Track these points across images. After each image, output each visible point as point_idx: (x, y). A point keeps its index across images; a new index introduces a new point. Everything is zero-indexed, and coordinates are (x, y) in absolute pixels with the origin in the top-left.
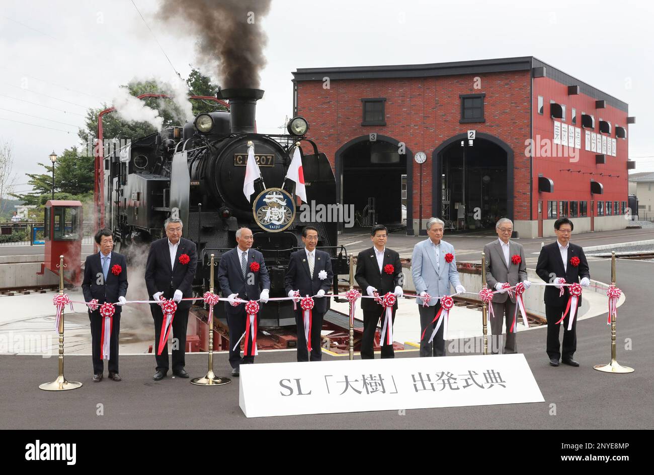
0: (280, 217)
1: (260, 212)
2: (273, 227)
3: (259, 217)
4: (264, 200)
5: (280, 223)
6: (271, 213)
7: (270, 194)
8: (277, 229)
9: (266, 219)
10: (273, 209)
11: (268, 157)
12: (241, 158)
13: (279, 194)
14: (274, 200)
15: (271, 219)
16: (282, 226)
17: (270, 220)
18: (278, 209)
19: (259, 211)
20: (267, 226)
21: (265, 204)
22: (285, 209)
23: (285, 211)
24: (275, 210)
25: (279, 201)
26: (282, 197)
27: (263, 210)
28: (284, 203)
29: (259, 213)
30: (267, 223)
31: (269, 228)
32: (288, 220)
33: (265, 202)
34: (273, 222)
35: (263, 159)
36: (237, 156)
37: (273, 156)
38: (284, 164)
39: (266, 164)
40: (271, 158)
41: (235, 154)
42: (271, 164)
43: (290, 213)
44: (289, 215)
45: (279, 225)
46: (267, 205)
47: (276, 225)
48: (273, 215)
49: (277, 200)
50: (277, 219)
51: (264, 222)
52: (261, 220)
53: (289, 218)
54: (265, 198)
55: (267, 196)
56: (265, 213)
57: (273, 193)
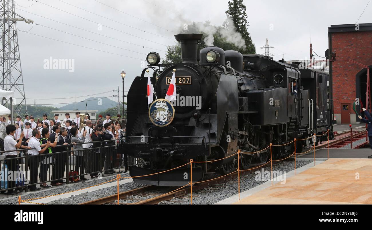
0: (165, 117)
2: (160, 123)
3: (152, 117)
4: (155, 106)
5: (164, 121)
6: (159, 114)
7: (158, 103)
8: (163, 125)
9: (156, 118)
10: (160, 112)
13: (164, 103)
14: (161, 106)
15: (160, 118)
16: (166, 123)
17: (159, 119)
18: (163, 112)
19: (152, 113)
20: (157, 123)
21: (156, 109)
23: (168, 113)
24: (162, 112)
25: (164, 107)
26: (166, 104)
28: (167, 108)
29: (152, 115)
30: (157, 120)
32: (170, 119)
33: (156, 108)
34: (161, 120)
35: (184, 79)
36: (168, 78)
37: (190, 78)
38: (199, 82)
39: (186, 82)
40: (189, 78)
41: (167, 77)
42: (189, 82)
43: (171, 115)
44: (170, 116)
45: (164, 122)
46: (157, 110)
47: (162, 122)
48: (160, 116)
49: (163, 106)
50: (163, 118)
51: (155, 120)
52: (153, 119)
53: (170, 118)
54: (156, 105)
55: (157, 104)
56: (156, 114)
57: (160, 102)
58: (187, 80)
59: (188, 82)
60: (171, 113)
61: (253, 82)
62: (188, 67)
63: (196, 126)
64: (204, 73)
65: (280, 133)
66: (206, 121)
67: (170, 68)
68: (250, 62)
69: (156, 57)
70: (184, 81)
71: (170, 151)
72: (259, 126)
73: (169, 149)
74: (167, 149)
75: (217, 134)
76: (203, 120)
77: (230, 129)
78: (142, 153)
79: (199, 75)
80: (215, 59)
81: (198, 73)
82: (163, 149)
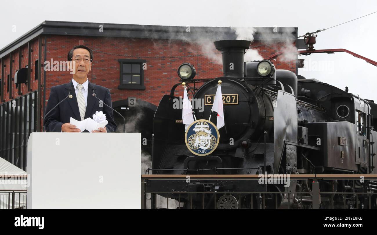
0: (207, 143)
1: (190, 139)
2: (201, 151)
3: (190, 143)
4: (194, 130)
5: (205, 148)
6: (199, 140)
7: (198, 125)
8: (205, 153)
9: (195, 145)
10: (201, 137)
11: (232, 96)
12: (210, 98)
13: (206, 125)
14: (202, 129)
15: (199, 145)
16: (208, 151)
17: (199, 146)
18: (204, 137)
19: (189, 139)
20: (196, 151)
21: (194, 133)
22: (210, 136)
23: (211, 138)
24: (203, 137)
25: (206, 130)
26: (208, 126)
27: (193, 138)
28: (210, 132)
29: (190, 141)
30: (196, 148)
31: (197, 152)
32: (213, 146)
33: (194, 131)
34: (201, 147)
35: (228, 98)
36: (207, 97)
37: (236, 96)
38: (249, 102)
39: (231, 102)
40: (235, 97)
41: (205, 95)
42: (235, 102)
43: (214, 140)
44: (214, 142)
45: (205, 150)
46: (196, 134)
47: (203, 150)
48: (201, 142)
49: (204, 129)
50: (204, 145)
51: (194, 147)
52: (191, 146)
53: (213, 144)
54: (194, 128)
55: (196, 126)
56: (195, 140)
57: (201, 123)
58: (232, 99)
59: (233, 102)
60: (215, 138)
61: (310, 113)
62: (233, 82)
63: (244, 158)
64: (254, 90)
65: (346, 185)
66: (258, 152)
67: (210, 83)
68: (305, 89)
69: (190, 70)
70: (228, 100)
71: (214, 187)
72: (322, 168)
73: (212, 184)
74: (210, 185)
75: (272, 168)
76: (254, 151)
77: (289, 164)
78: (175, 190)
79: (248, 92)
80: (269, 72)
81: (247, 90)
82: (205, 185)
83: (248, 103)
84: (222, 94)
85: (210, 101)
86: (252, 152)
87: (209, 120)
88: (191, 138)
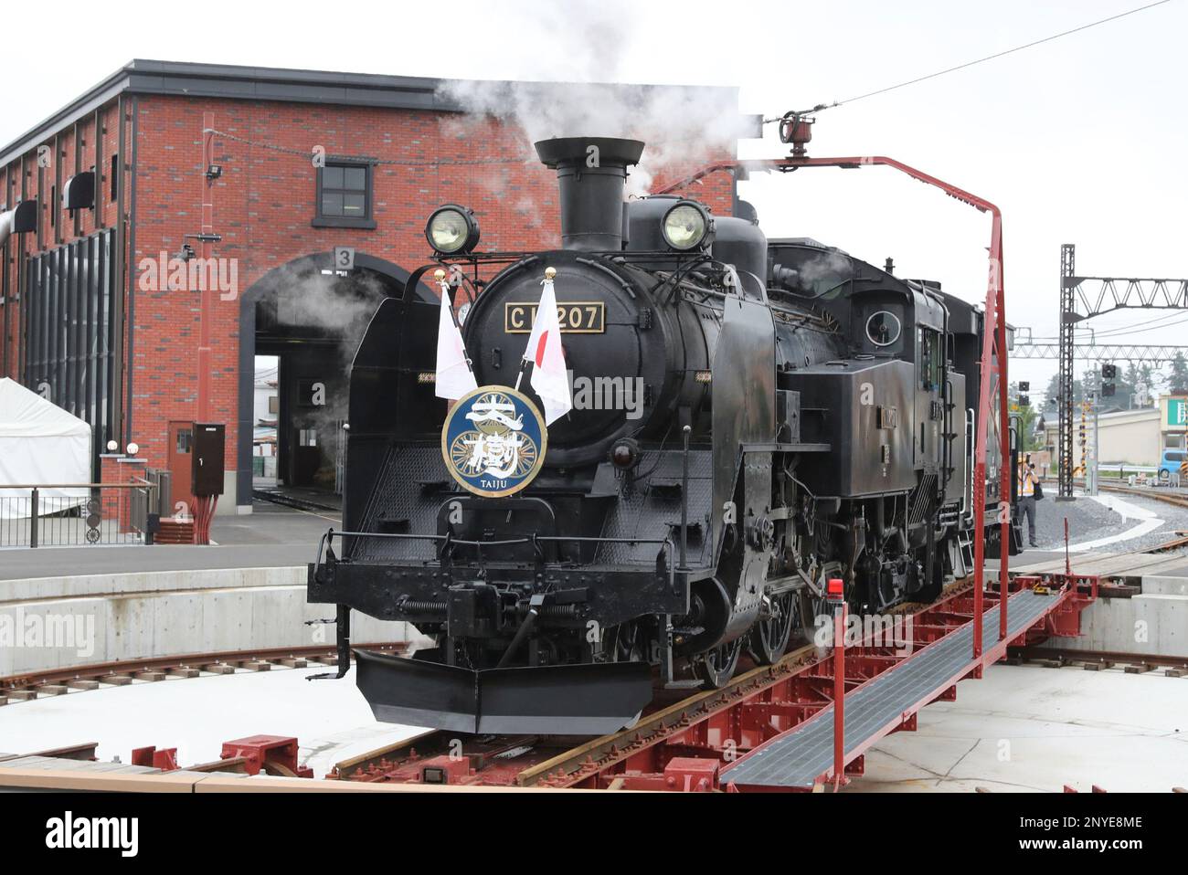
0: (507, 459)
1: (458, 445)
2: (489, 483)
3: (456, 458)
4: (469, 416)
5: (507, 473)
6: (486, 448)
7: (482, 402)
8: (501, 489)
9: (472, 463)
10: (489, 438)
11: (588, 309)
12: (522, 312)
13: (506, 402)
14: (493, 416)
15: (486, 463)
16: (511, 482)
17: (483, 466)
18: (500, 439)
19: (455, 443)
20: (475, 482)
21: (470, 425)
22: (519, 439)
23: (520, 444)
24: (495, 439)
25: (506, 419)
26: (511, 407)
27: (466, 442)
28: (517, 425)
29: (456, 449)
30: (476, 473)
31: (478, 485)
32: (526, 467)
33: (471, 420)
34: (491, 471)
35: (576, 314)
36: (511, 309)
37: (599, 307)
38: (636, 326)
39: (584, 325)
40: (594, 310)
41: (507, 304)
42: (596, 325)
43: (531, 450)
44: (530, 455)
45: (504, 480)
46: (476, 430)
47: (496, 479)
48: (490, 455)
49: (500, 415)
50: (501, 464)
51: (467, 471)
52: (460, 466)
53: (528, 463)
54: (471, 411)
55: (476, 406)
56: (472, 447)
57: (490, 398)
58: (586, 316)
59: (590, 325)
60: (532, 445)
61: (800, 336)
62: (592, 267)
63: (621, 497)
64: (652, 291)
65: (887, 525)
66: (660, 479)
67: (521, 266)
69: (464, 226)
70: (575, 320)
71: (529, 593)
72: (834, 501)
73: (524, 586)
74: (514, 586)
76: (650, 472)
77: (751, 511)
78: (410, 599)
79: (634, 296)
80: (699, 238)
81: (632, 289)
82: (500, 586)
83: (633, 329)
84: (557, 301)
85: (522, 323)
86: (644, 476)
87: (517, 387)
88: (461, 442)
